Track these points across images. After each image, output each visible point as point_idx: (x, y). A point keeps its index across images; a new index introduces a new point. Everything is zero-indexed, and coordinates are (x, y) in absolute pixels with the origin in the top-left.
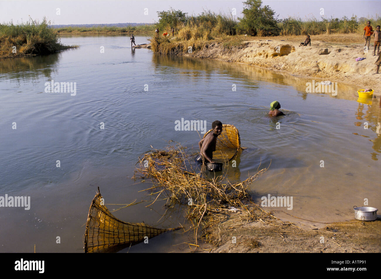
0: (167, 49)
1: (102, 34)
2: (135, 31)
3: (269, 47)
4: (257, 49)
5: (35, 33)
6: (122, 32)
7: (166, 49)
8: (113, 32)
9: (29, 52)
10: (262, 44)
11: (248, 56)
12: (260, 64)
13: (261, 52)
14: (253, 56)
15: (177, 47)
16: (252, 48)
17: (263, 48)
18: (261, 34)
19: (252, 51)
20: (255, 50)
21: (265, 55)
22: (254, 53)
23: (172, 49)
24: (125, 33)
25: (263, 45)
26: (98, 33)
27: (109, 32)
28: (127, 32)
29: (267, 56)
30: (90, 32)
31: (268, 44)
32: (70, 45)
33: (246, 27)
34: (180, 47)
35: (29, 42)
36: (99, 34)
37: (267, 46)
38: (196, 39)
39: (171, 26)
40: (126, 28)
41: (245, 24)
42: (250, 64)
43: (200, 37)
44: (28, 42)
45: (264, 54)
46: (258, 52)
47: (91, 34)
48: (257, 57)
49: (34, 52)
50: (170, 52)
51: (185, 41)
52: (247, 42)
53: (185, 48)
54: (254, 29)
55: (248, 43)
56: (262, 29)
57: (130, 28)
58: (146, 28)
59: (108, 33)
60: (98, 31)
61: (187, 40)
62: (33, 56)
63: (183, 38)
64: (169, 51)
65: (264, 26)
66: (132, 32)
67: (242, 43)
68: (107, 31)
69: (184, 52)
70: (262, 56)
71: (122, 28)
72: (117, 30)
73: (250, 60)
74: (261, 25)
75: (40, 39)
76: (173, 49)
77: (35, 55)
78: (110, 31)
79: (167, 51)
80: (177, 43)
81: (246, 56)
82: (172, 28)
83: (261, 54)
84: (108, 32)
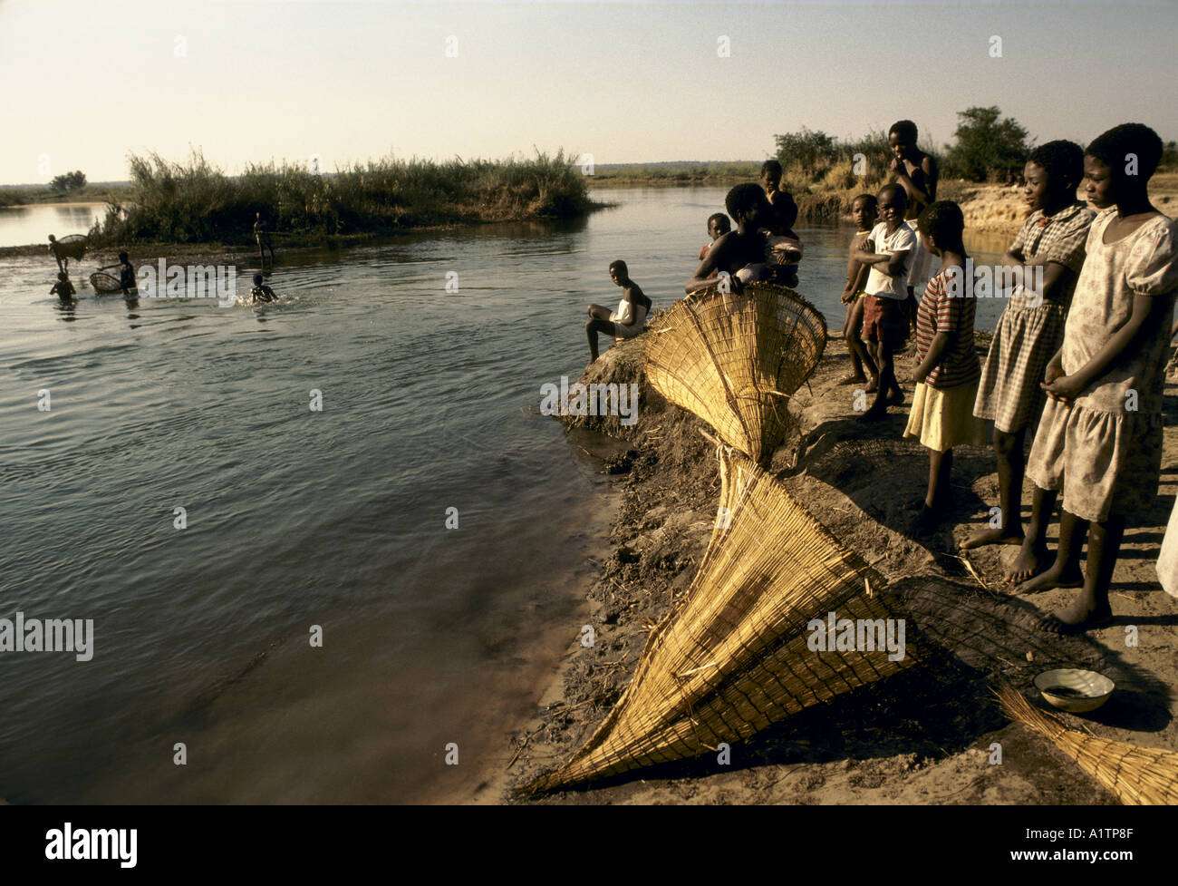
0: (807, 207)
1: (639, 183)
2: (706, 178)
3: (1019, 198)
4: (995, 203)
5: (553, 177)
6: (678, 179)
7: (805, 206)
8: (661, 180)
9: (543, 211)
10: (1004, 194)
11: (974, 216)
12: (1000, 231)
13: (1003, 208)
14: (985, 216)
15: (827, 201)
16: (983, 202)
17: (1006, 201)
18: (995, 178)
19: (983, 207)
20: (990, 204)
21: (1011, 214)
22: (987, 210)
23: (818, 205)
24: (685, 181)
25: (1007, 195)
26: (629, 181)
27: (655, 180)
28: (689, 179)
29: (1014, 216)
30: (614, 180)
31: (1016, 192)
32: (606, 202)
33: (963, 164)
34: (834, 202)
35: (543, 194)
36: (632, 183)
37: (1015, 196)
38: (867, 187)
39: (803, 163)
40: (688, 171)
41: (960, 158)
42: (980, 231)
43: (875, 183)
44: (541, 193)
45: (1008, 212)
46: (995, 208)
47: (615, 183)
48: (994, 219)
49: (553, 212)
50: (813, 213)
51: (843, 191)
52: (973, 190)
53: (844, 204)
54: (980, 167)
55: (975, 193)
56: (997, 167)
57: (695, 171)
58: (729, 170)
59: (650, 181)
60: (630, 177)
61: (848, 188)
62: (552, 219)
63: (840, 186)
64: (810, 211)
65: (1002, 162)
66: (701, 179)
67: (963, 192)
68: (647, 177)
69: (840, 212)
70: (1004, 216)
71: (678, 172)
72: (668, 174)
73: (980, 223)
74: (996, 160)
75: (562, 189)
76: (820, 206)
77: (555, 217)
78: (654, 177)
79: (806, 210)
80: (827, 195)
81: (972, 217)
82: (804, 168)
83: (1001, 213)
84: (651, 179)
